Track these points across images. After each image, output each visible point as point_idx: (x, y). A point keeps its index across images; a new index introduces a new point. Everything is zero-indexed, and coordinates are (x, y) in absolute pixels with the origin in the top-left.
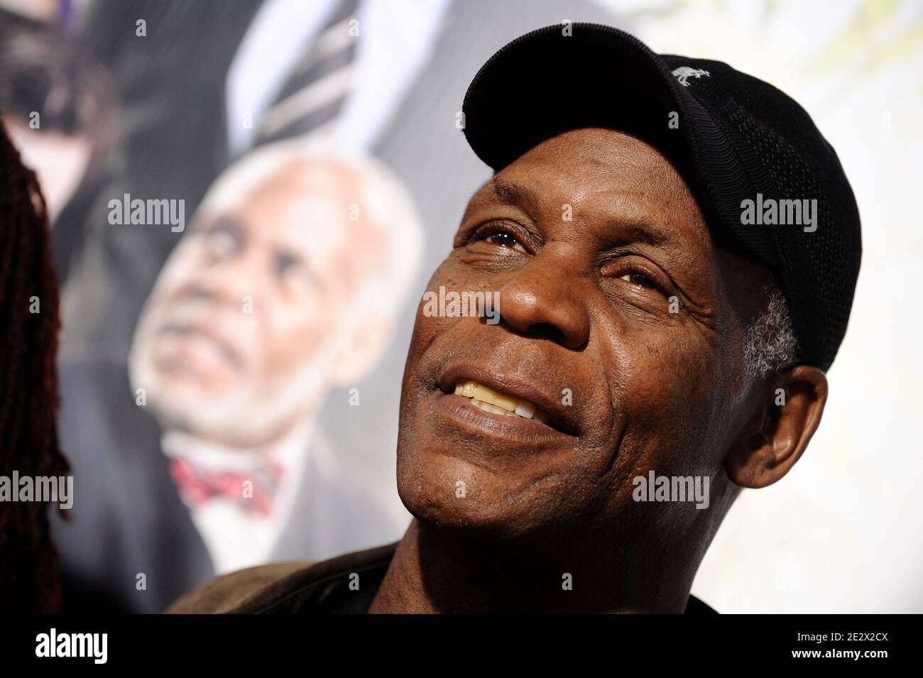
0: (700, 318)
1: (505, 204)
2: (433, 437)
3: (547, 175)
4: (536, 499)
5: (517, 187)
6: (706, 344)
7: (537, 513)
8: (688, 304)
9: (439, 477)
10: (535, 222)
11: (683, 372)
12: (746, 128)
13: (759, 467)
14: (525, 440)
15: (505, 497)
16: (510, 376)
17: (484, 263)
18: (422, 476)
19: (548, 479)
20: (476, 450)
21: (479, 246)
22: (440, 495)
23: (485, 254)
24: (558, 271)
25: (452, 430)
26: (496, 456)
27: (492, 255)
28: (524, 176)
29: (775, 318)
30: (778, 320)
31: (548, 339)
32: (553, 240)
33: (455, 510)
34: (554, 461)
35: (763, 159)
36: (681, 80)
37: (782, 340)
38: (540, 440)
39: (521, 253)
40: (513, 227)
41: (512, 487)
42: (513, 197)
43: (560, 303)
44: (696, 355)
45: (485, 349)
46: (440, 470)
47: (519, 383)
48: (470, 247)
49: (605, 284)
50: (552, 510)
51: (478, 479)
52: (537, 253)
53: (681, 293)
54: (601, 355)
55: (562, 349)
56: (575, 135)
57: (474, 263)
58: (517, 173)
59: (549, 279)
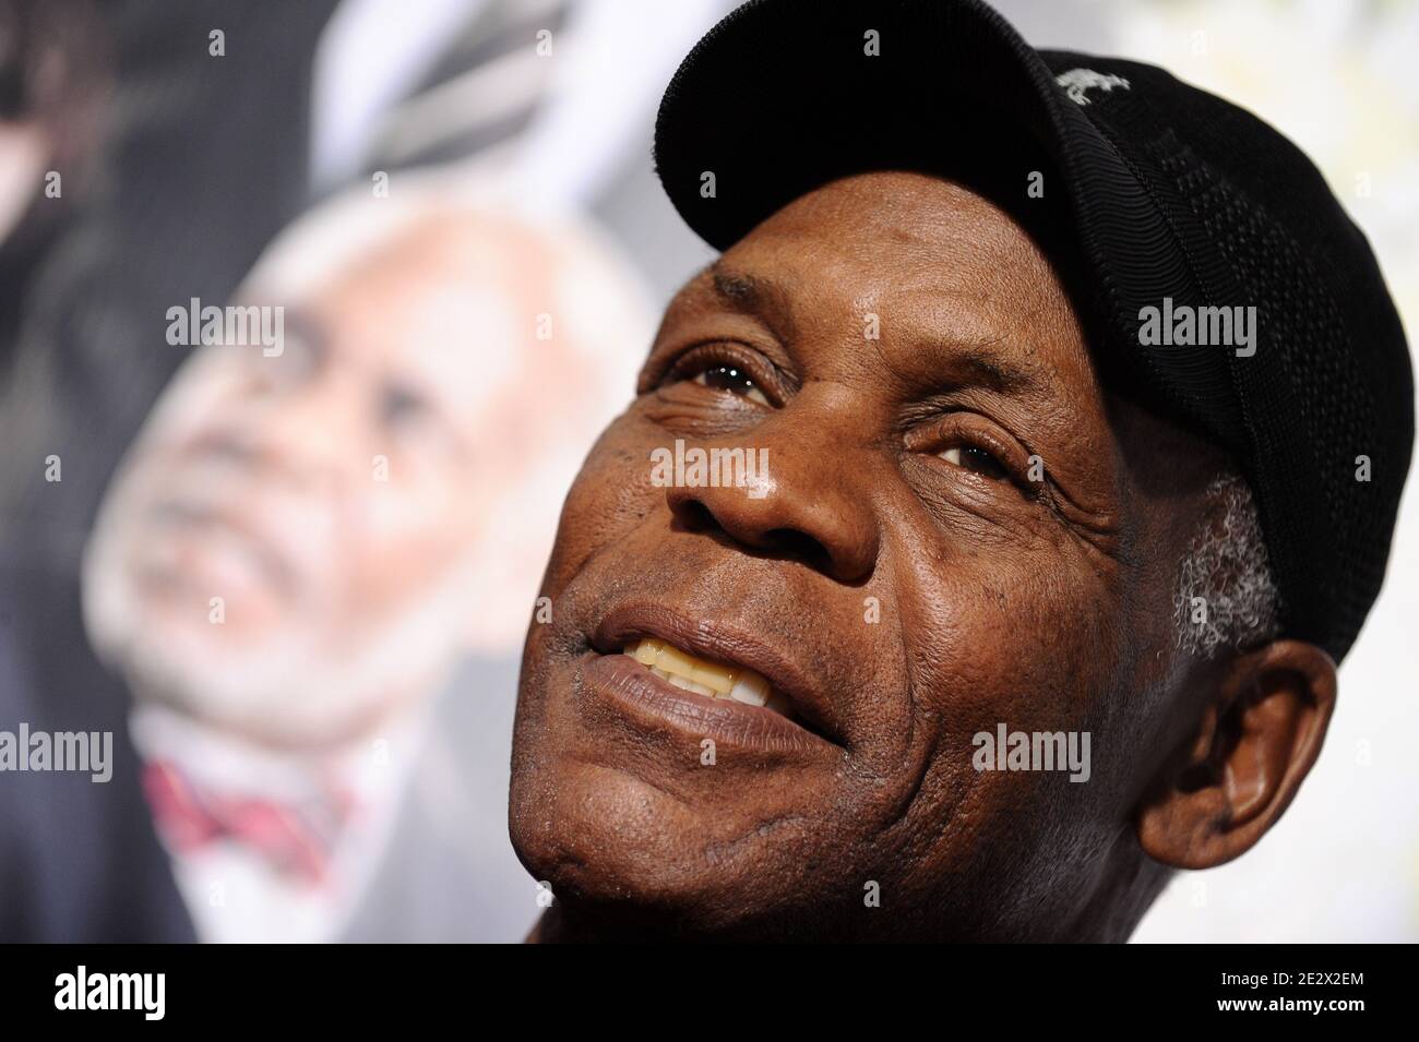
0: (1089, 535)
1: (730, 312)
2: (578, 731)
3: (807, 258)
4: (759, 860)
5: (753, 279)
6: (1099, 586)
7: (759, 887)
8: (1065, 506)
9: (583, 805)
10: (785, 345)
11: (1052, 636)
12: (1191, 185)
13: (1200, 829)
14: (747, 743)
15: (703, 850)
16: (726, 623)
17: (685, 422)
18: (553, 803)
19: (785, 824)
20: (655, 757)
21: (680, 391)
22: (585, 839)
23: (688, 404)
24: (821, 434)
25: (613, 718)
26: (690, 770)
27: (702, 406)
28: (768, 259)
29: (1236, 544)
30: (1243, 549)
31: (799, 561)
32: (817, 379)
33: (608, 870)
34: (797, 789)
35: (1221, 244)
36: (1074, 93)
37: (1249, 587)
38: (774, 745)
39: (759, 405)
40: (743, 354)
41: (717, 832)
42: (746, 298)
43: (822, 493)
44: (1076, 606)
45: (682, 576)
46: (586, 792)
47: (743, 639)
48: (665, 392)
49: (910, 464)
50: (790, 884)
51: (655, 811)
52: (788, 403)
53: (1052, 486)
54: (898, 598)
55: (827, 581)
56: (865, 184)
57: (668, 422)
58: (757, 253)
59: (803, 448)
